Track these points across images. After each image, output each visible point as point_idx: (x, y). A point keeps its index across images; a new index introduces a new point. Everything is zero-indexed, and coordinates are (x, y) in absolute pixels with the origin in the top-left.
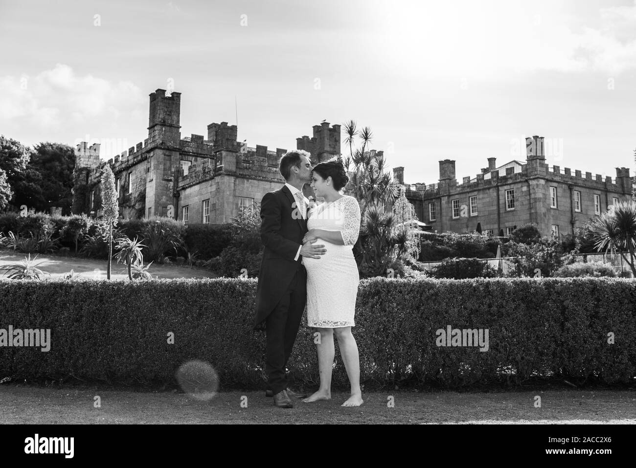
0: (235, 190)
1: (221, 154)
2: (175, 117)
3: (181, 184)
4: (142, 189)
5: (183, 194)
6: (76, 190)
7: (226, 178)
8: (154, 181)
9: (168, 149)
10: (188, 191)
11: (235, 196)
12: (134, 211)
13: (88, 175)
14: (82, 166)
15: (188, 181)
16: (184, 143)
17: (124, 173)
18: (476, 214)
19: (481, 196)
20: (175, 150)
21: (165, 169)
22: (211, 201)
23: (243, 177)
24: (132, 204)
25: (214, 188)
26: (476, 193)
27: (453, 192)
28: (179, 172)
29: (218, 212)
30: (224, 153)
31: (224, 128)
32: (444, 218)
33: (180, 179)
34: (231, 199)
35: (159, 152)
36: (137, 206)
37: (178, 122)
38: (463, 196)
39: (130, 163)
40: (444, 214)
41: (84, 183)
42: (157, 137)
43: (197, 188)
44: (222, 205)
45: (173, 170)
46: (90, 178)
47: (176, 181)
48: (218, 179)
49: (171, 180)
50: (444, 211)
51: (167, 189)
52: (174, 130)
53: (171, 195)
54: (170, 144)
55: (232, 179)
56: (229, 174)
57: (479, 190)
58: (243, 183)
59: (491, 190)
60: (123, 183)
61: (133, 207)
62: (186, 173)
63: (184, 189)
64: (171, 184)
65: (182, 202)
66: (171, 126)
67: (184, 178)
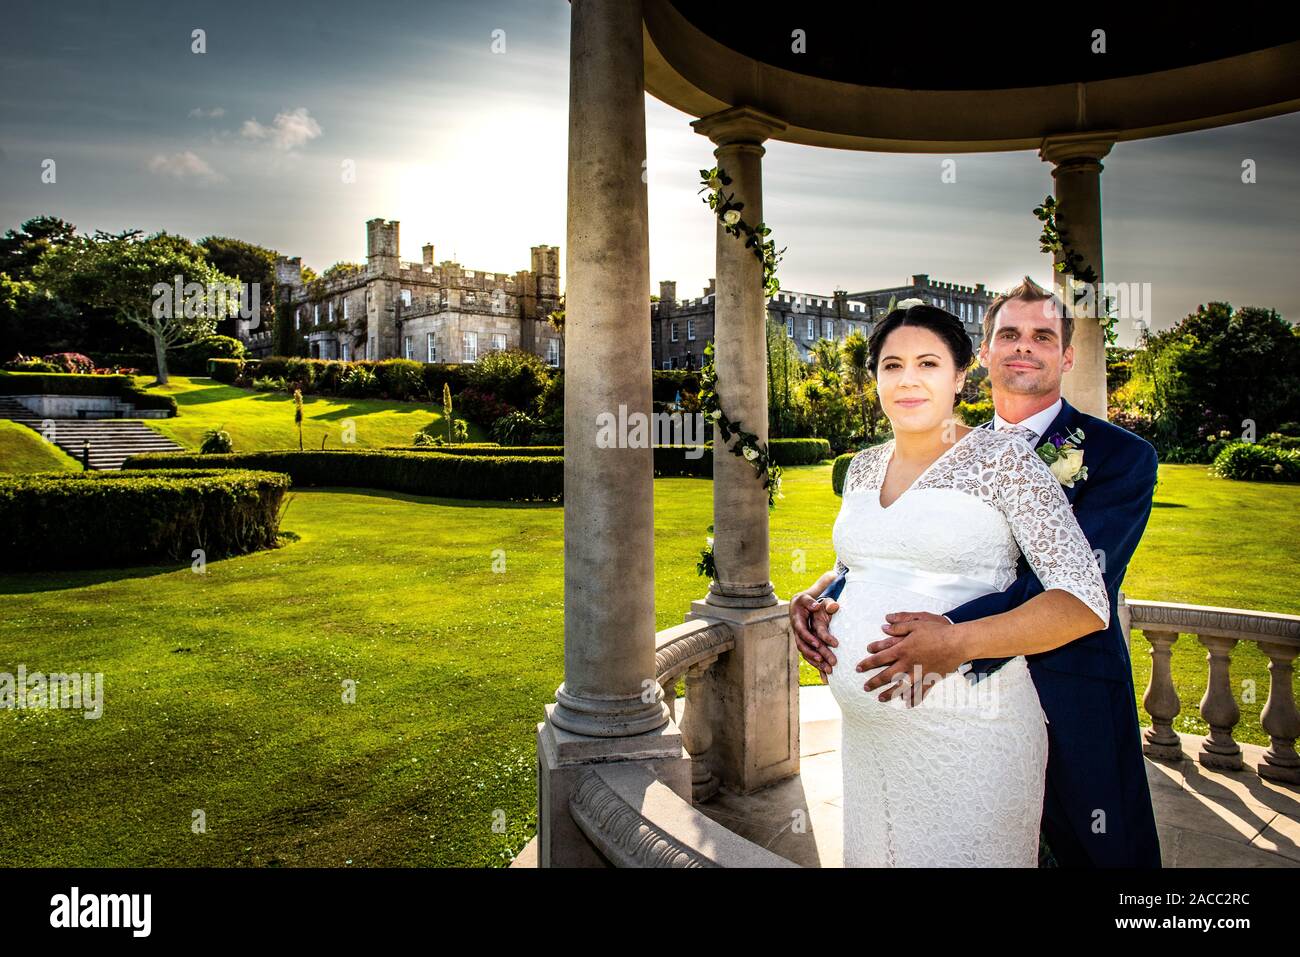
0: (459, 325)
1: (446, 292)
2: (394, 247)
3: (402, 315)
4: (360, 315)
5: (406, 325)
6: (277, 308)
7: (452, 315)
8: (377, 312)
9: (389, 280)
10: (411, 322)
11: (460, 331)
12: (351, 337)
13: (290, 293)
14: (284, 282)
15: (411, 312)
16: (403, 272)
17: (338, 297)
18: (693, 338)
19: (698, 321)
20: (395, 280)
21: (387, 300)
22: (437, 335)
23: (467, 312)
24: (350, 330)
25: (439, 323)
26: (693, 317)
27: (673, 314)
28: (401, 302)
29: (444, 346)
30: (449, 291)
31: (448, 267)
32: (663, 341)
33: (402, 309)
34: (456, 334)
35: (381, 283)
36: (356, 333)
37: (397, 251)
38: (682, 319)
39: (344, 287)
40: (663, 336)
41: (287, 301)
42: (378, 268)
43: (421, 320)
44: (449, 339)
45: (395, 300)
46: (292, 296)
47: (398, 312)
48: (443, 315)
49: (392, 311)
50: (663, 333)
51: (390, 319)
52: (394, 260)
53: (394, 325)
54: (391, 274)
55: (457, 315)
56: (455, 310)
57: (697, 315)
58: (467, 318)
59: (708, 316)
60: (336, 306)
61: (351, 333)
62: (408, 303)
63: (407, 319)
64: (393, 314)
65: (405, 333)
66: (391, 256)
67: (407, 309)
